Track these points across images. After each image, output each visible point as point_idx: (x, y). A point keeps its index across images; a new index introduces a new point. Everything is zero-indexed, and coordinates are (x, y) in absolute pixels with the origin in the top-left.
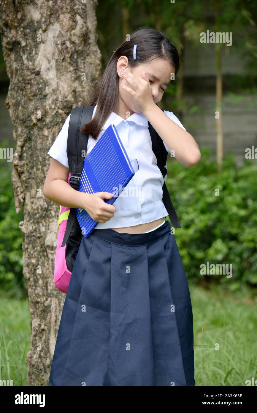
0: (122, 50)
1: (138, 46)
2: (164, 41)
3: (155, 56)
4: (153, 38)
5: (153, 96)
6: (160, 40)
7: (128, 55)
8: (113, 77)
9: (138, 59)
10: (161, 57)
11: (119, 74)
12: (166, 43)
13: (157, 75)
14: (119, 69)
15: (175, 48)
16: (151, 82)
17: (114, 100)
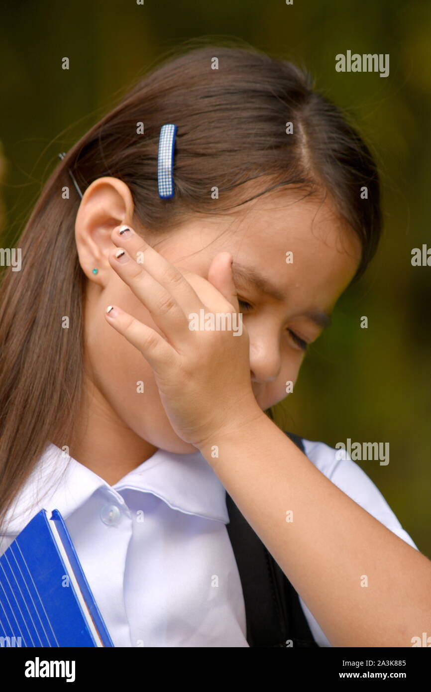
0: (101, 146)
1: (181, 131)
2: (307, 110)
3: (265, 180)
4: (254, 94)
5: (252, 373)
6: (288, 102)
7: (130, 175)
8: (54, 278)
9: (181, 196)
10: (291, 185)
11: (87, 263)
12: (315, 120)
13: (273, 275)
14: (90, 241)
15: (359, 140)
16: (246, 307)
17: (58, 387)
